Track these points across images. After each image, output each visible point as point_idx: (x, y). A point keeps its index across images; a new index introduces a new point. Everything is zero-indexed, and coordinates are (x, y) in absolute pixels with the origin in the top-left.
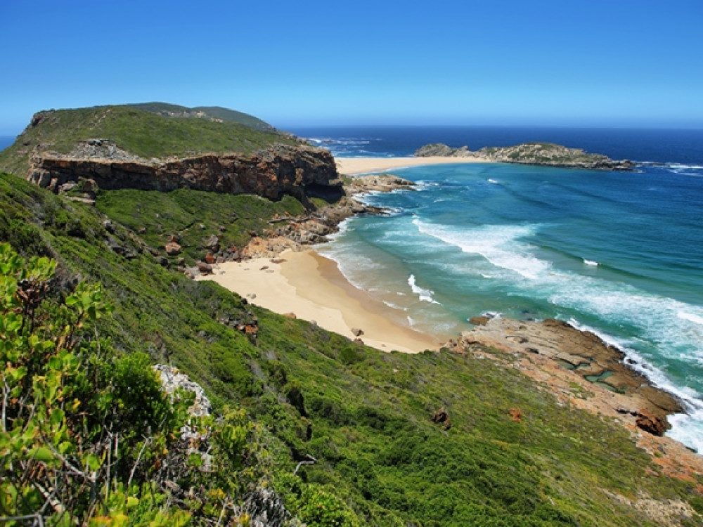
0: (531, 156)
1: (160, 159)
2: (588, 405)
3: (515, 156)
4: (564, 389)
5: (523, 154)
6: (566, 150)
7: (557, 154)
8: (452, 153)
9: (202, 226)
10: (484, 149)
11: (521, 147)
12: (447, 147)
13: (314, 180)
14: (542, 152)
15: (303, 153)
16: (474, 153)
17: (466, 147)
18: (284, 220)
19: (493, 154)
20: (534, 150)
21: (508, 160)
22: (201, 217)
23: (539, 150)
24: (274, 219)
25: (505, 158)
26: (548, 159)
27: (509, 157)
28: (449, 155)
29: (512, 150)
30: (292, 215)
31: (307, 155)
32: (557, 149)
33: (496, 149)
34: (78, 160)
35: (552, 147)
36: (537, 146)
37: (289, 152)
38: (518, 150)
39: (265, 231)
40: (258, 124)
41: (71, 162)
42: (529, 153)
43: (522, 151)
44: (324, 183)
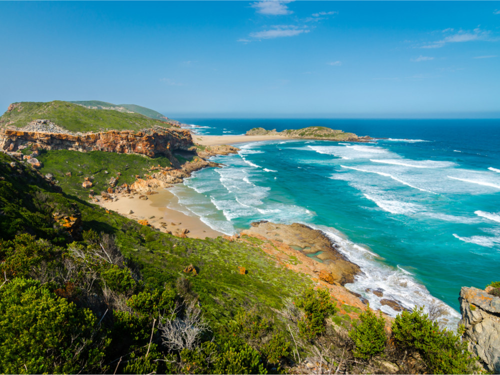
0: (312, 134)
1: (83, 133)
2: (295, 268)
3: (302, 134)
4: (286, 259)
5: (307, 133)
6: (332, 131)
7: (327, 133)
8: (267, 133)
9: (107, 172)
10: (285, 130)
11: (306, 129)
12: (264, 129)
13: (179, 147)
14: (318, 131)
15: (173, 132)
16: (279, 133)
17: (275, 129)
18: (157, 169)
19: (290, 133)
20: (313, 131)
21: (299, 136)
22: (107, 167)
23: (316, 130)
24: (151, 168)
25: (297, 136)
26: (321, 136)
27: (299, 135)
28: (265, 134)
29: (300, 131)
30: (163, 167)
31: (175, 133)
32: (327, 130)
33: (292, 130)
34: (29, 132)
35: (324, 129)
36: (315, 128)
37: (163, 131)
38: (304, 131)
39: (145, 175)
40: (158, 115)
41: (24, 133)
42: (311, 133)
43: (306, 131)
44: (185, 149)
